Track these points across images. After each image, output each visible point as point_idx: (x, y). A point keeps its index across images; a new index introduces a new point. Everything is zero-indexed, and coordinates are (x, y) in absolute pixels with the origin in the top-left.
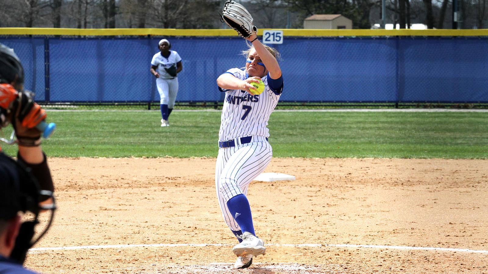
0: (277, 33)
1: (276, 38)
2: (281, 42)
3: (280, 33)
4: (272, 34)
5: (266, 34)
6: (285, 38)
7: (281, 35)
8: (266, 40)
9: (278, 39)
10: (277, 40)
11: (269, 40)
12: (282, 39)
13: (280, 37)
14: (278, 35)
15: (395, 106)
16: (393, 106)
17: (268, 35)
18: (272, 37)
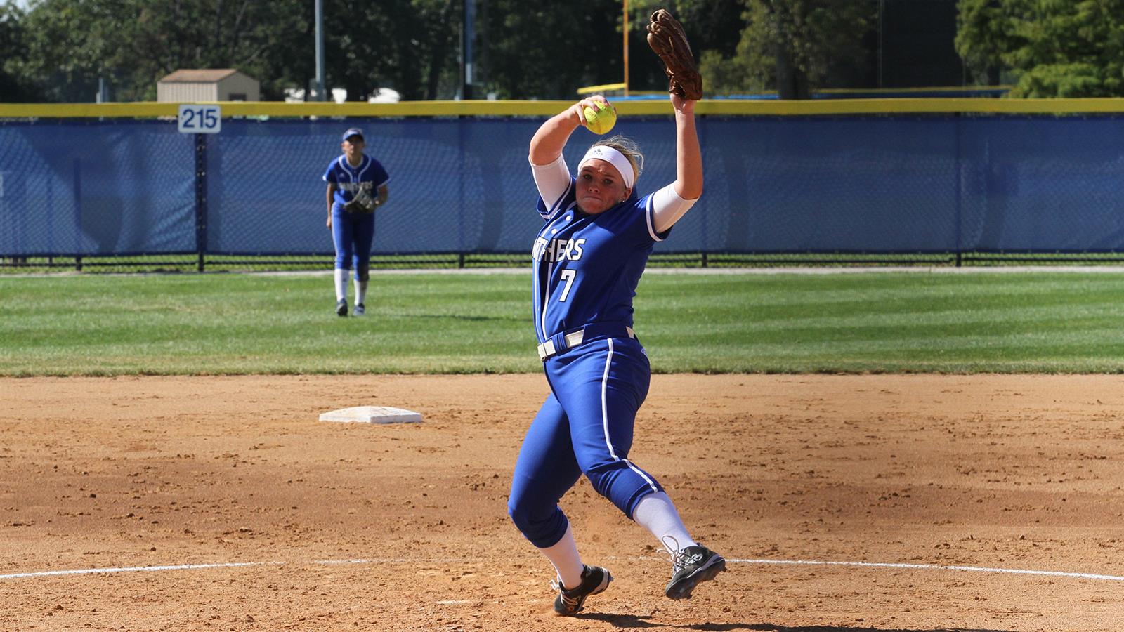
0: (209, 111)
1: (205, 121)
2: (217, 129)
3: (214, 111)
4: (198, 113)
5: (185, 113)
6: (225, 121)
7: (218, 115)
8: (186, 125)
9: (210, 122)
10: (208, 126)
11: (192, 126)
12: (219, 123)
13: (215, 120)
14: (210, 114)
15: (457, 264)
16: (453, 262)
17: (189, 115)
18: (197, 118)
